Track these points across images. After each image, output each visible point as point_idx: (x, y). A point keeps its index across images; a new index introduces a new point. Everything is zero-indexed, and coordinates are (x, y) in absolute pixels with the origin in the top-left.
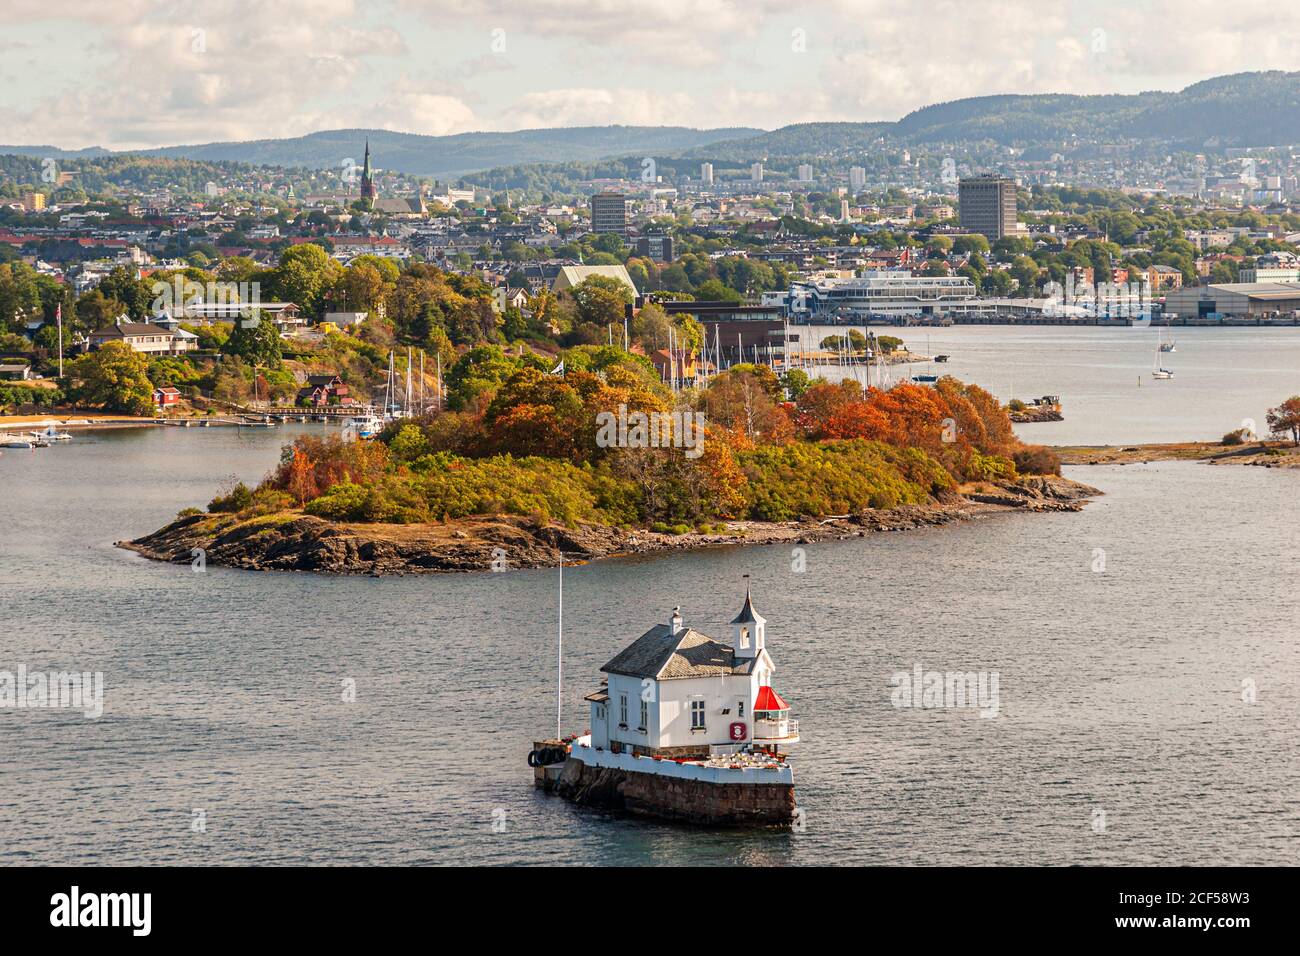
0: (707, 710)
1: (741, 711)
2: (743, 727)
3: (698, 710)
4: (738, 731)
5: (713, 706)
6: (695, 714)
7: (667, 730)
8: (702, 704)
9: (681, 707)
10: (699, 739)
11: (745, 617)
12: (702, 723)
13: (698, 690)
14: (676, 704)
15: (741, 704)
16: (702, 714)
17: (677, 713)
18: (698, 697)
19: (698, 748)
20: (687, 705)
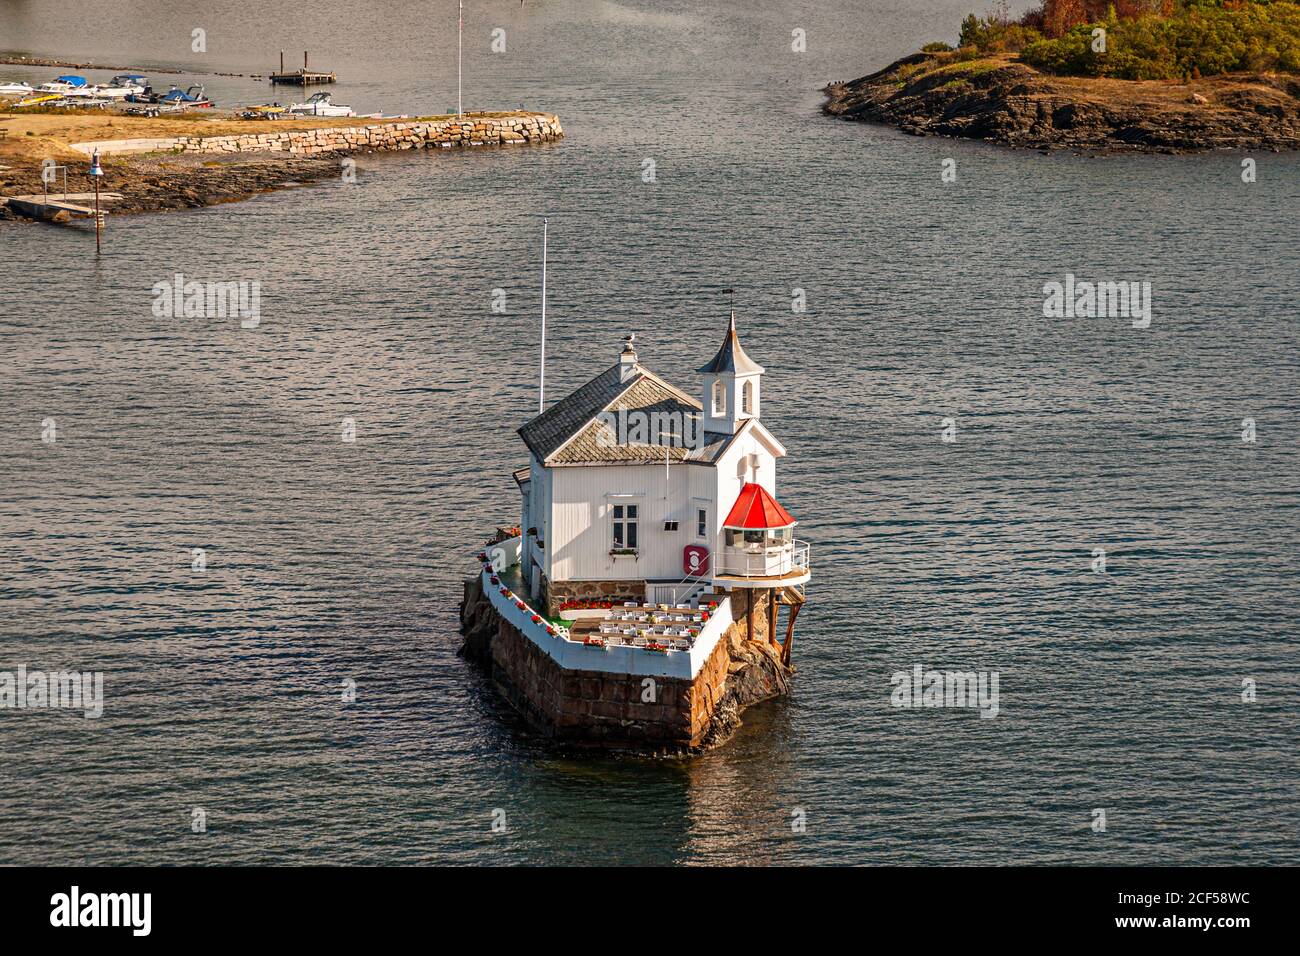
0: (641, 520)
1: (702, 527)
2: (703, 552)
3: (625, 521)
4: (695, 561)
5: (651, 516)
6: (618, 528)
7: (564, 552)
8: (632, 511)
9: (594, 512)
10: (625, 570)
11: (722, 363)
12: (632, 542)
13: (625, 488)
14: (584, 507)
15: (702, 514)
16: (632, 527)
17: (584, 524)
18: (625, 498)
19: (623, 585)
20: (605, 510)
